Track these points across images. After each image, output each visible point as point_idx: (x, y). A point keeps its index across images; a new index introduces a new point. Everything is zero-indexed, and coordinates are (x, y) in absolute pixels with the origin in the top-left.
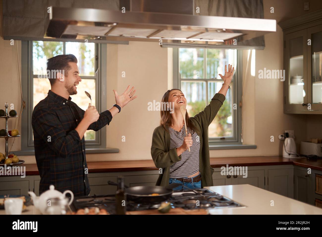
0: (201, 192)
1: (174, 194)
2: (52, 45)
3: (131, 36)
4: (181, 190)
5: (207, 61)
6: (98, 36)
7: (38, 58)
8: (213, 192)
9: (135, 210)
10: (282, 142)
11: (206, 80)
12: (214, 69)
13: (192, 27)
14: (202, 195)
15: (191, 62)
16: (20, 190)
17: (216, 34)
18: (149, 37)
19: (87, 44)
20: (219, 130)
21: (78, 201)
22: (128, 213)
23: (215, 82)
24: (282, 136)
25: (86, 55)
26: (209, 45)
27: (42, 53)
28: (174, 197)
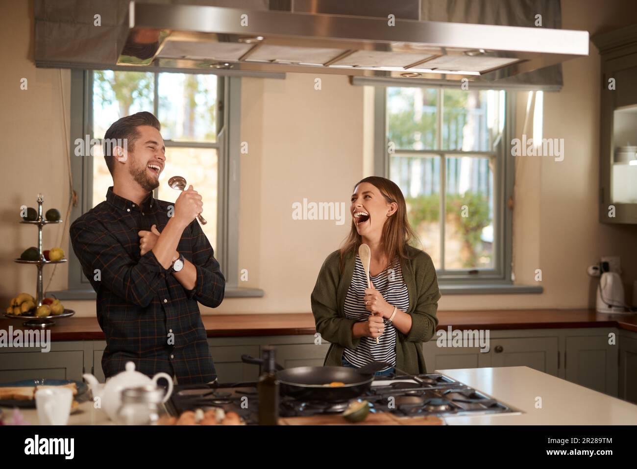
0: (430, 381)
1: (375, 383)
2: (132, 79)
3: (292, 63)
4: (389, 377)
5: (444, 114)
6: (225, 63)
7: (102, 104)
8: (454, 381)
9: (297, 415)
10: (595, 281)
11: (441, 153)
12: (457, 130)
13: (415, 45)
14: (431, 387)
15: (410, 115)
16: (66, 368)
17: (465, 59)
18: (328, 66)
19: (200, 77)
20: (466, 255)
21: (181, 393)
22: (282, 422)
23: (459, 157)
24: (595, 268)
25: (199, 98)
26: (448, 81)
27: (110, 94)
28: (375, 390)
